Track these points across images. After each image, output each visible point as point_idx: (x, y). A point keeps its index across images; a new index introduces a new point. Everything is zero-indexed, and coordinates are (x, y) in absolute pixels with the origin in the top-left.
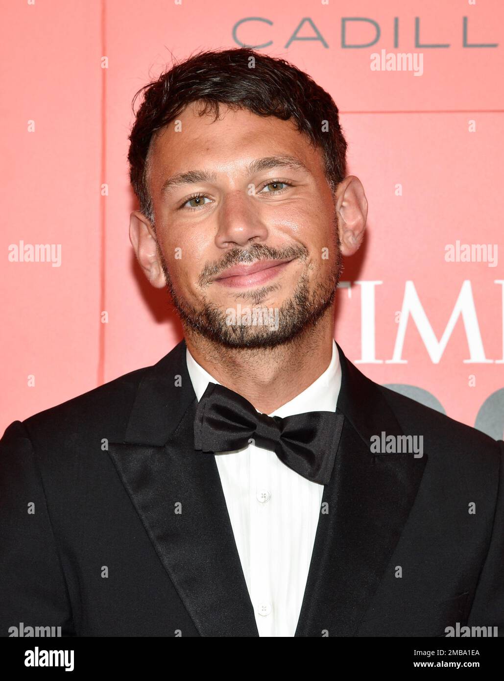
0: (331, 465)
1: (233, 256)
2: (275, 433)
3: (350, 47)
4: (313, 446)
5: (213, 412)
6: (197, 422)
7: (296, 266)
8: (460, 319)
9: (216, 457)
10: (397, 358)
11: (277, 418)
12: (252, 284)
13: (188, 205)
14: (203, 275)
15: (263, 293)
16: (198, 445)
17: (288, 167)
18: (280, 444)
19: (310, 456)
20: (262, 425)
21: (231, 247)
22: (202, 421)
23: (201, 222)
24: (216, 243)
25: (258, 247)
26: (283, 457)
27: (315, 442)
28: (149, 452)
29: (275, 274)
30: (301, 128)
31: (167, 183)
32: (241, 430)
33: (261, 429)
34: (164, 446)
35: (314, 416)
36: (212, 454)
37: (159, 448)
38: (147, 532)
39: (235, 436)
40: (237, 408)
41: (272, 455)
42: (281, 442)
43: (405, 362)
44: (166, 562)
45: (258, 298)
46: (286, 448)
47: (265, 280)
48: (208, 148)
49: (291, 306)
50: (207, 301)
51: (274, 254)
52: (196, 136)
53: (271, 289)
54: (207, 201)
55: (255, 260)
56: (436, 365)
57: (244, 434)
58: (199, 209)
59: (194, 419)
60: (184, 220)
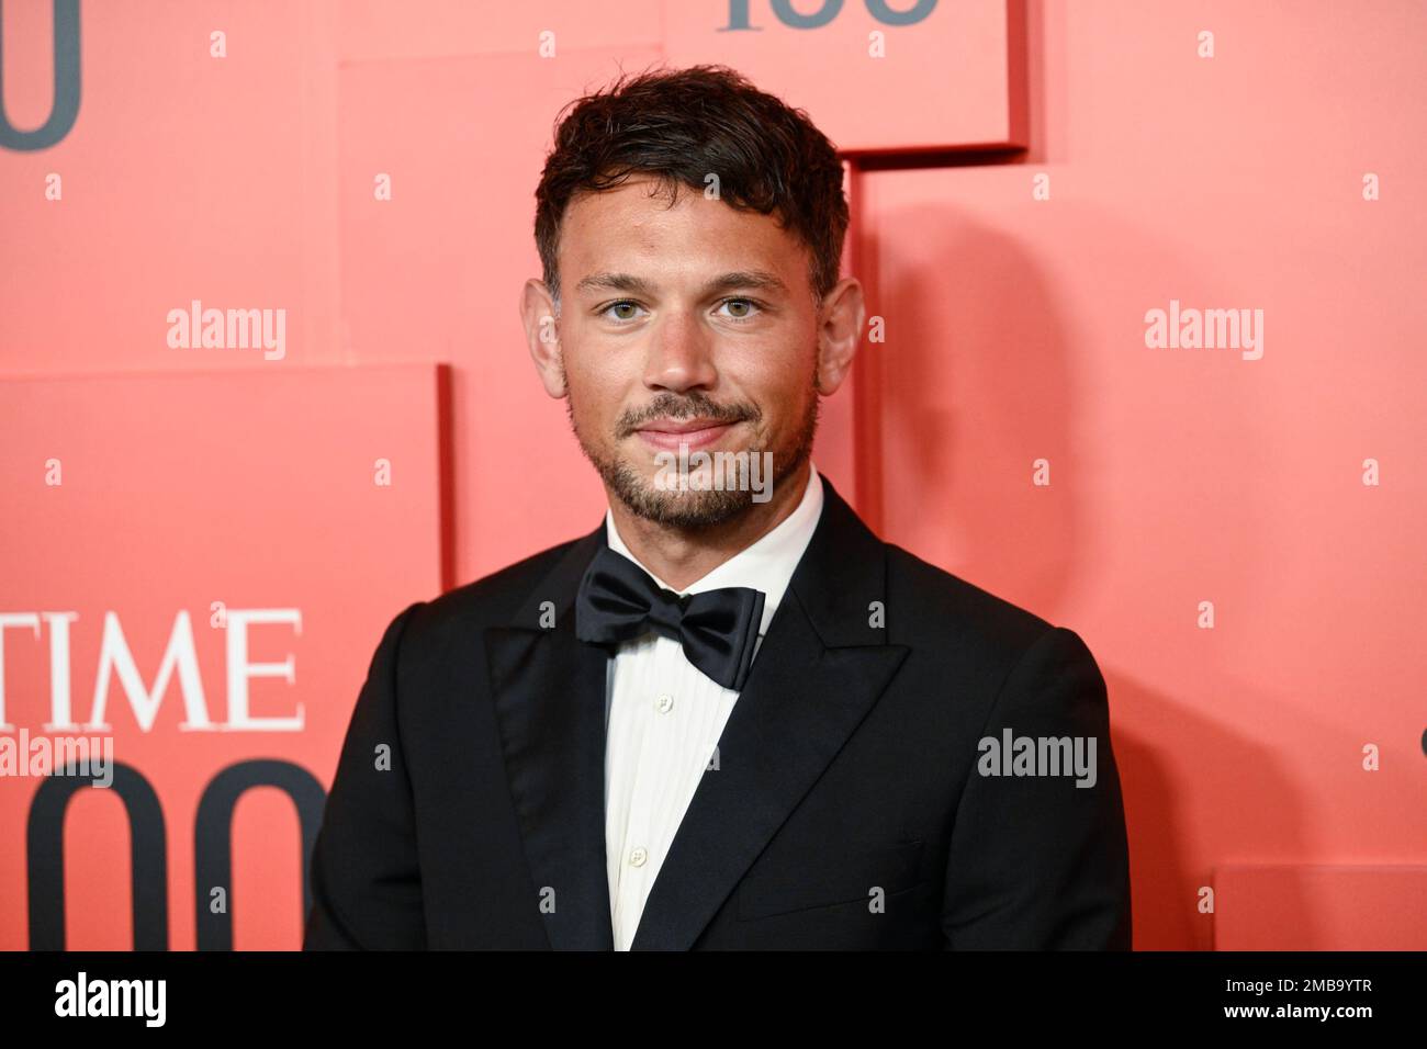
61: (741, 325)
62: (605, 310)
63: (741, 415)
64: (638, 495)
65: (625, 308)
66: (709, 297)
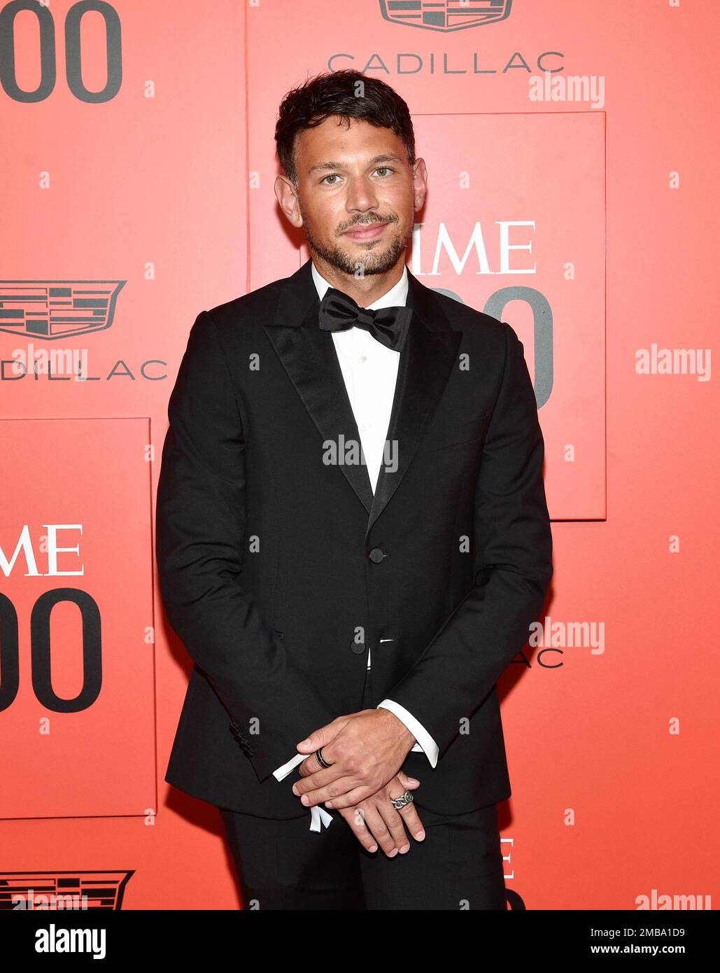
0: (404, 339)
1: (357, 219)
2: (370, 320)
3: (403, 73)
4: (392, 328)
5: (331, 306)
6: (321, 313)
7: (391, 227)
8: (474, 245)
9: (332, 334)
10: (435, 272)
11: (371, 310)
12: (368, 237)
13: (326, 182)
14: (338, 230)
15: (373, 243)
16: (322, 326)
17: (392, 161)
18: (372, 326)
19: (390, 334)
20: (362, 315)
21: (356, 212)
22: (324, 311)
23: (335, 196)
24: (347, 210)
25: (372, 214)
26: (374, 335)
27: (394, 325)
28: (290, 331)
29: (381, 231)
30: (397, 133)
31: (314, 168)
32: (349, 317)
33: (361, 317)
34: (300, 328)
35: (394, 310)
36: (330, 332)
37: (296, 329)
38: (290, 380)
39: (345, 321)
40: (347, 304)
41: (368, 333)
42: (374, 326)
43: (440, 274)
44: (302, 398)
45: (369, 246)
46: (376, 329)
47: (375, 235)
48: (343, 147)
49: (389, 252)
50: (338, 247)
51: (381, 219)
52: (334, 138)
53: (377, 241)
54: (338, 179)
55: (370, 223)
56: (458, 276)
57: (351, 320)
58: (333, 185)
59: (318, 311)
60: (323, 193)
61: (385, 180)
62: (323, 181)
63: (391, 219)
64: (349, 262)
65: (331, 179)
66: (369, 170)
